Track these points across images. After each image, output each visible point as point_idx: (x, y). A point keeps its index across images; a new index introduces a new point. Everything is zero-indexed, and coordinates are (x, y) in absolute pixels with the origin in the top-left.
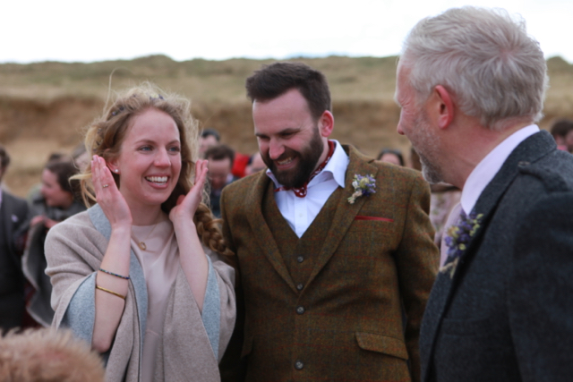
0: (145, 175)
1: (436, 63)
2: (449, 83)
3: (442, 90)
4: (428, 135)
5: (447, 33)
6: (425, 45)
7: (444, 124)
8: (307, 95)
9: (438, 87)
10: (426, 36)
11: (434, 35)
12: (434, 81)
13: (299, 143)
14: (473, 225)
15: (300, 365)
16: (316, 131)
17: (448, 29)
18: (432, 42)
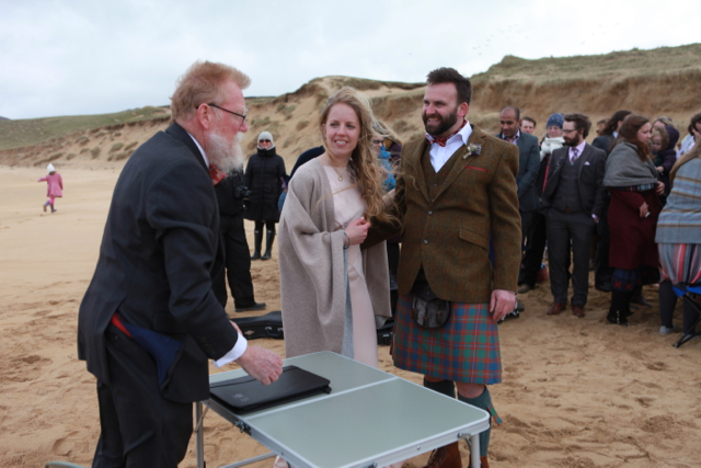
8: (458, 88)
13: (443, 111)
15: (426, 242)
16: (456, 110)
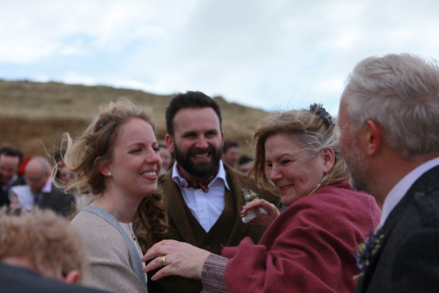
0: (140, 172)
1: (371, 102)
2: (380, 119)
3: (373, 125)
4: (359, 158)
5: (383, 76)
6: (364, 84)
7: (371, 152)
9: (370, 122)
10: (365, 76)
11: (373, 77)
12: (367, 116)
14: (375, 244)
17: (384, 73)
18: (369, 82)
